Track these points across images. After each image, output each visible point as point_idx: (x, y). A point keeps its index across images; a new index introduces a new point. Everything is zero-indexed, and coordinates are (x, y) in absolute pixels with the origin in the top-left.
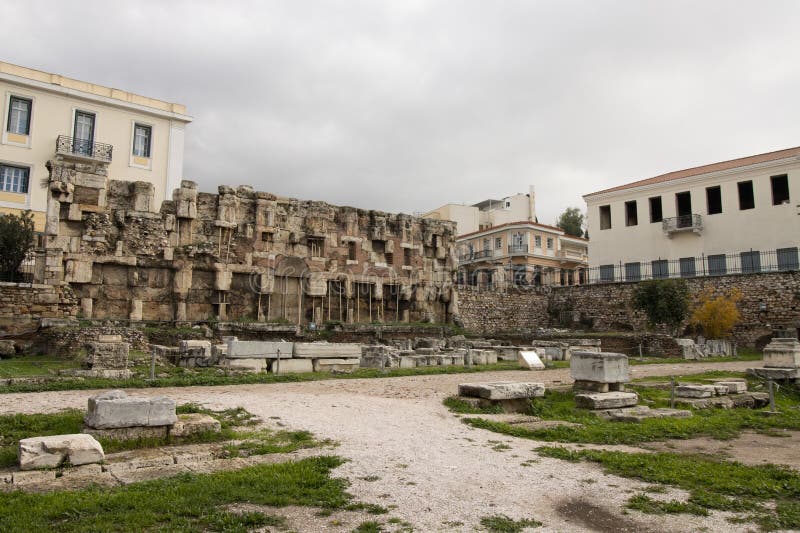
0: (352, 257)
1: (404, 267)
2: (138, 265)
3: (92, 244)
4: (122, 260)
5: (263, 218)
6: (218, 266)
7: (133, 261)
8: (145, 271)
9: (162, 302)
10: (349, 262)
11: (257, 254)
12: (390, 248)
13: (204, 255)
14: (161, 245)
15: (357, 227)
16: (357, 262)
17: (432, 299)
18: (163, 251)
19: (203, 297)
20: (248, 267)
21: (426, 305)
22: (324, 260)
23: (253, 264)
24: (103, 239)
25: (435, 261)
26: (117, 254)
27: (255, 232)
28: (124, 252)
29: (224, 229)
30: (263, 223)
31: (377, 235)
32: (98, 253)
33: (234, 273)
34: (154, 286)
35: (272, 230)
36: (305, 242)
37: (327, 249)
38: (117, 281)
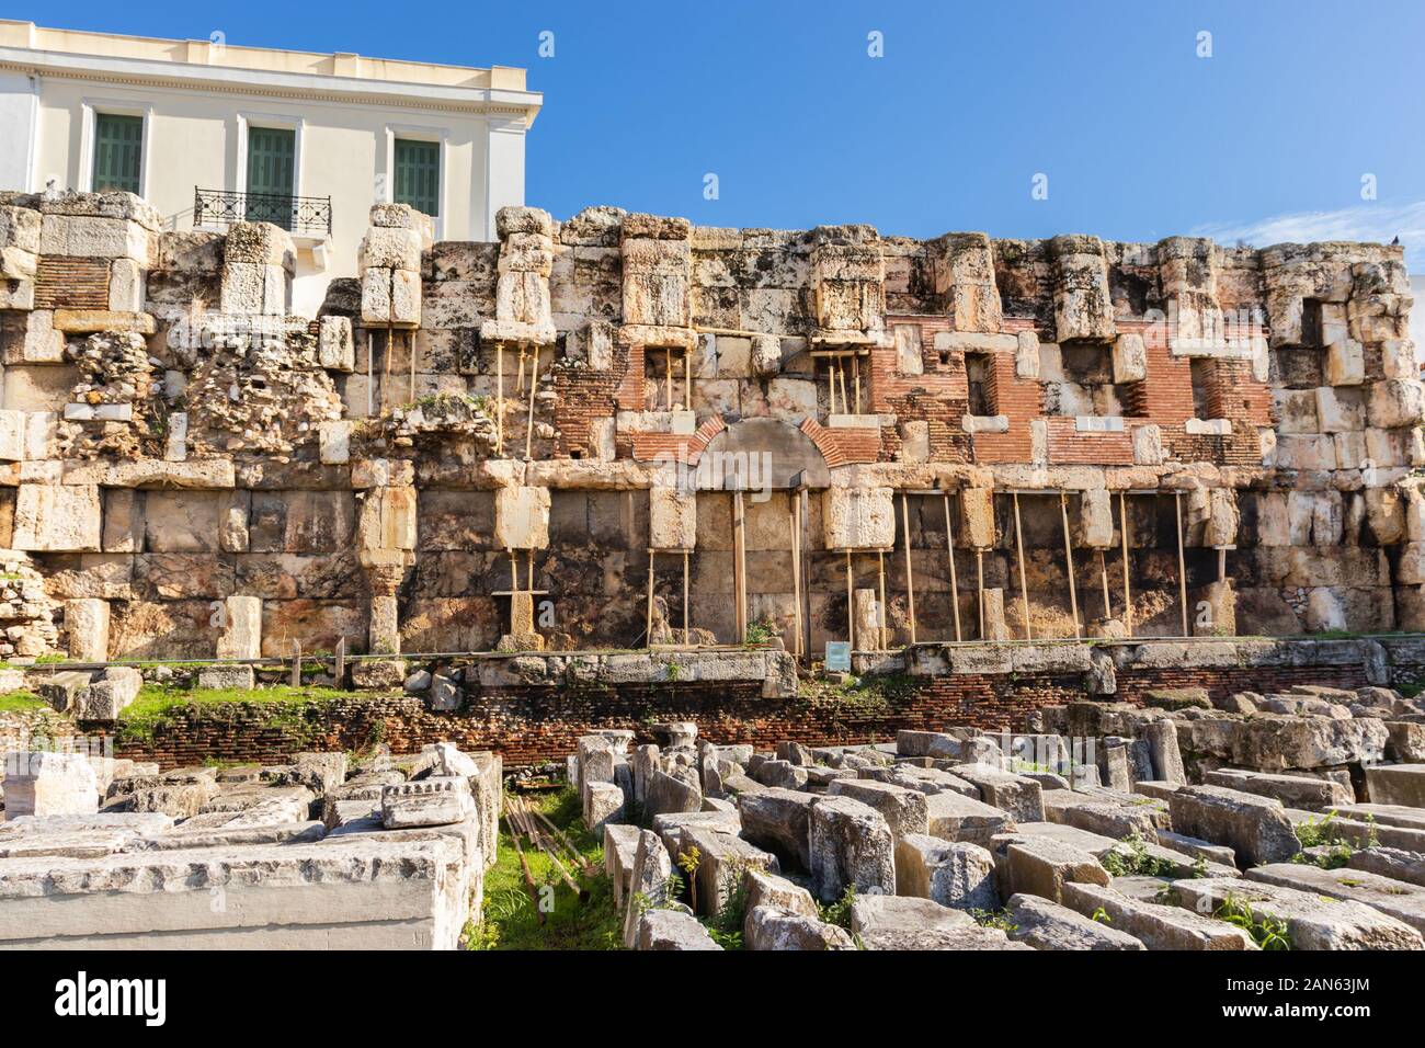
0: (985, 408)
1: (1196, 426)
2: (241, 485)
3: (94, 429)
4: (186, 473)
5: (647, 301)
6: (499, 469)
7: (223, 472)
8: (268, 502)
9: (332, 600)
10: (972, 423)
11: (630, 421)
12: (1129, 363)
13: (447, 435)
14: (307, 417)
15: (994, 301)
16: (1001, 421)
17: (1326, 535)
18: (316, 433)
19: (462, 578)
20: (602, 466)
21: (1301, 558)
22: (873, 422)
23: (619, 457)
24: (126, 412)
25: (1325, 396)
26: (170, 456)
27: (620, 350)
28: (190, 448)
29: (512, 347)
30: (648, 316)
31: (1073, 323)
32: (112, 455)
33: (556, 490)
34: (303, 549)
35: (678, 337)
36: (808, 366)
37: (886, 387)
38: (188, 540)
